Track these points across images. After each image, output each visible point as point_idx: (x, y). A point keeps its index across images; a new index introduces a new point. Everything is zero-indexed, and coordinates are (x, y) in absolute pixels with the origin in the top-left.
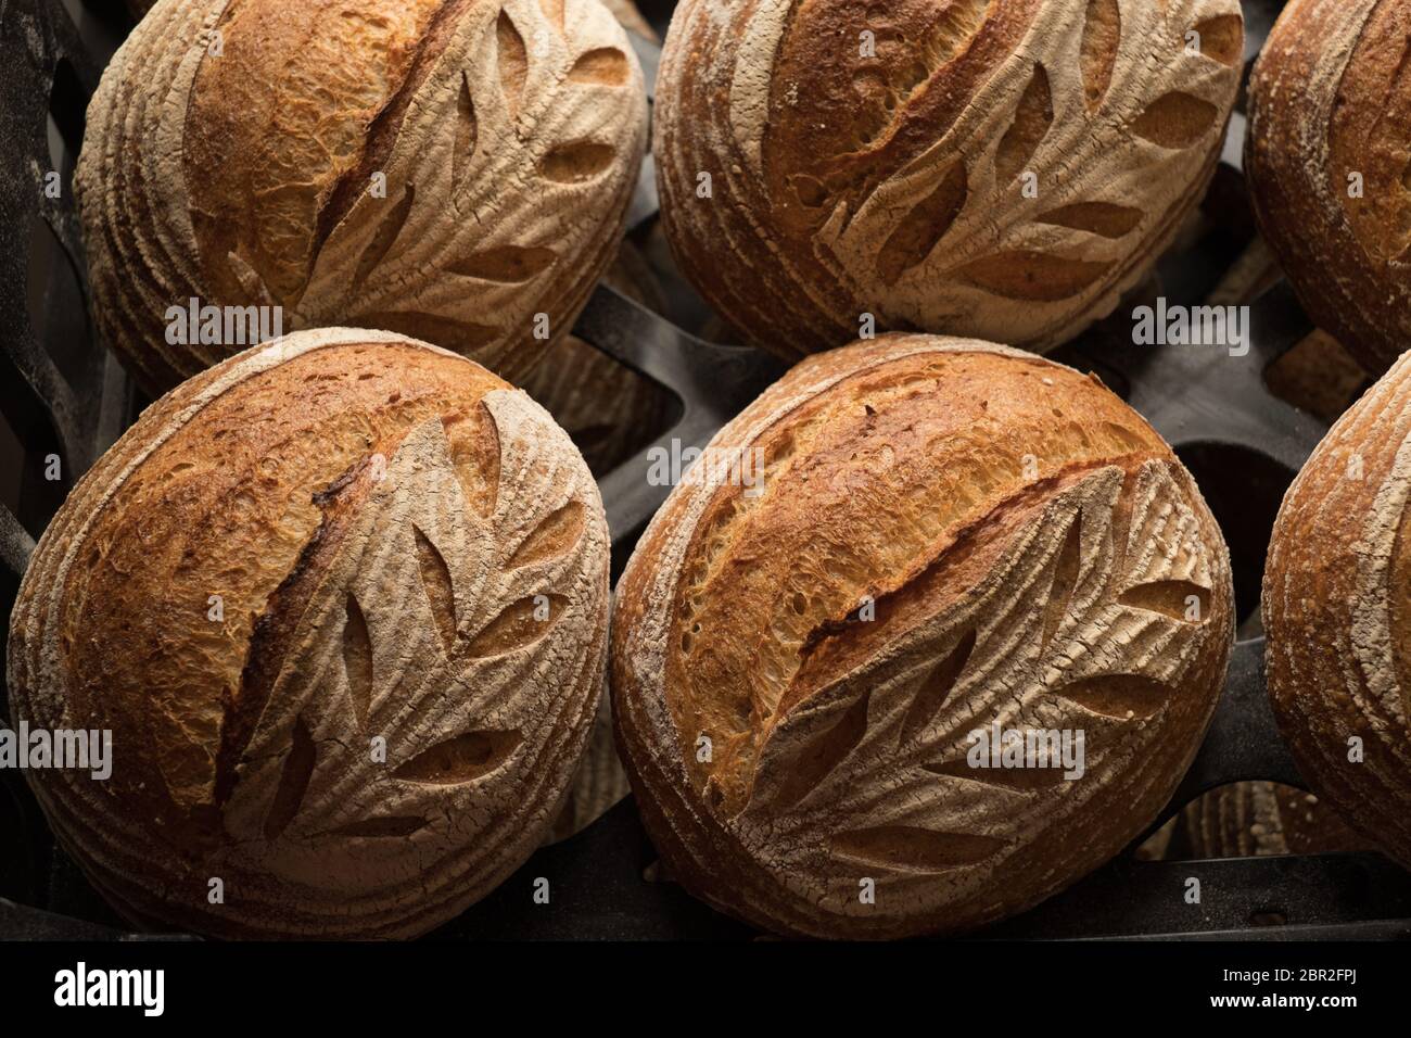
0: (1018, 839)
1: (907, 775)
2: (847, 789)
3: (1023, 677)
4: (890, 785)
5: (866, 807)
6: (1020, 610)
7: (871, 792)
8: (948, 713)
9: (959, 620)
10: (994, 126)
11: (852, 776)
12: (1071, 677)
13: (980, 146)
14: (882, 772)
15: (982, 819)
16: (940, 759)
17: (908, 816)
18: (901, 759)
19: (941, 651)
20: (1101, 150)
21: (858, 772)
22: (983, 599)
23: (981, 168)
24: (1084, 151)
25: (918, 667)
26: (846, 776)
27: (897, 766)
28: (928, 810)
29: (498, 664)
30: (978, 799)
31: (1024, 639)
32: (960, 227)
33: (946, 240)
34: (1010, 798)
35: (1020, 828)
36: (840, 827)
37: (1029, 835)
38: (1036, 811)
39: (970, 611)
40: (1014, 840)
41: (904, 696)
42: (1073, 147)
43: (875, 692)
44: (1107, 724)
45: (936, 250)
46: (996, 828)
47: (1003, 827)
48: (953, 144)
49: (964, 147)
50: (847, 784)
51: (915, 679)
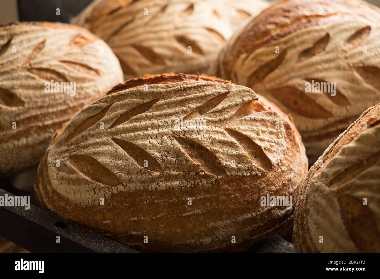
0: (127, 185)
1: (105, 139)
2: (85, 138)
3: (166, 124)
4: (97, 140)
5: (85, 147)
6: (181, 103)
7: (91, 141)
8: (132, 122)
9: (155, 90)
10: (303, 43)
11: (89, 134)
12: (184, 135)
13: (294, 46)
14: (99, 135)
15: (117, 167)
16: (118, 137)
17: (95, 154)
18: (107, 132)
19: (143, 99)
20: (339, 68)
21: (92, 132)
22: (169, 89)
23: (292, 54)
24: (332, 65)
25: (132, 100)
26: (88, 133)
27: (104, 135)
28: (102, 154)
29: (33, 78)
30: (121, 158)
31: (176, 113)
32: (277, 72)
33: (271, 76)
34: (132, 164)
35: (130, 181)
36: (75, 152)
37: (132, 187)
38: (139, 176)
39: (162, 90)
40: (125, 184)
41: (122, 109)
42: (328, 61)
43: (114, 104)
44: (187, 160)
45: (267, 79)
46: (121, 173)
47: (123, 175)
48: (286, 42)
49: (289, 45)
50: (87, 136)
51: (129, 104)
